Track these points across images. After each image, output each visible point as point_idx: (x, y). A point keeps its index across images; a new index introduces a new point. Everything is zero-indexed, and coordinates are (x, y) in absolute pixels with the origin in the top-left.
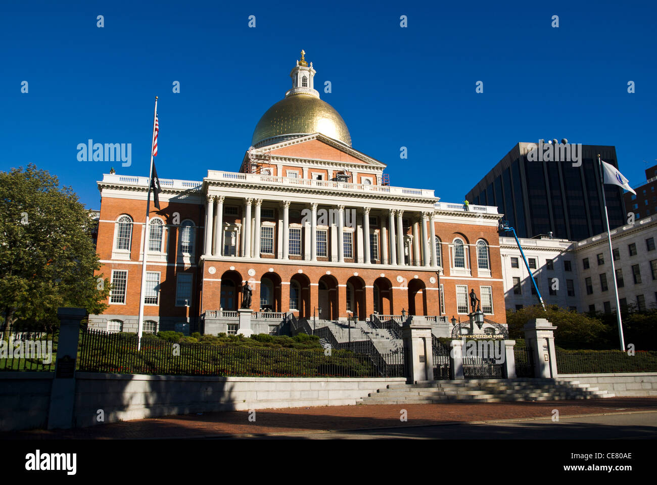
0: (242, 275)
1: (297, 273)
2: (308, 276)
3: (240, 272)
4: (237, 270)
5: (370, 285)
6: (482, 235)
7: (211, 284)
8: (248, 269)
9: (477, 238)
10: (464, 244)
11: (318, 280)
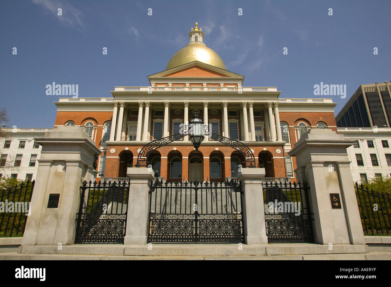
0: (133, 153)
1: (172, 150)
2: (181, 152)
3: (132, 151)
4: (130, 150)
5: (228, 156)
6: (321, 119)
7: (112, 160)
8: (137, 149)
9: (317, 122)
10: (307, 126)
11: (188, 154)
